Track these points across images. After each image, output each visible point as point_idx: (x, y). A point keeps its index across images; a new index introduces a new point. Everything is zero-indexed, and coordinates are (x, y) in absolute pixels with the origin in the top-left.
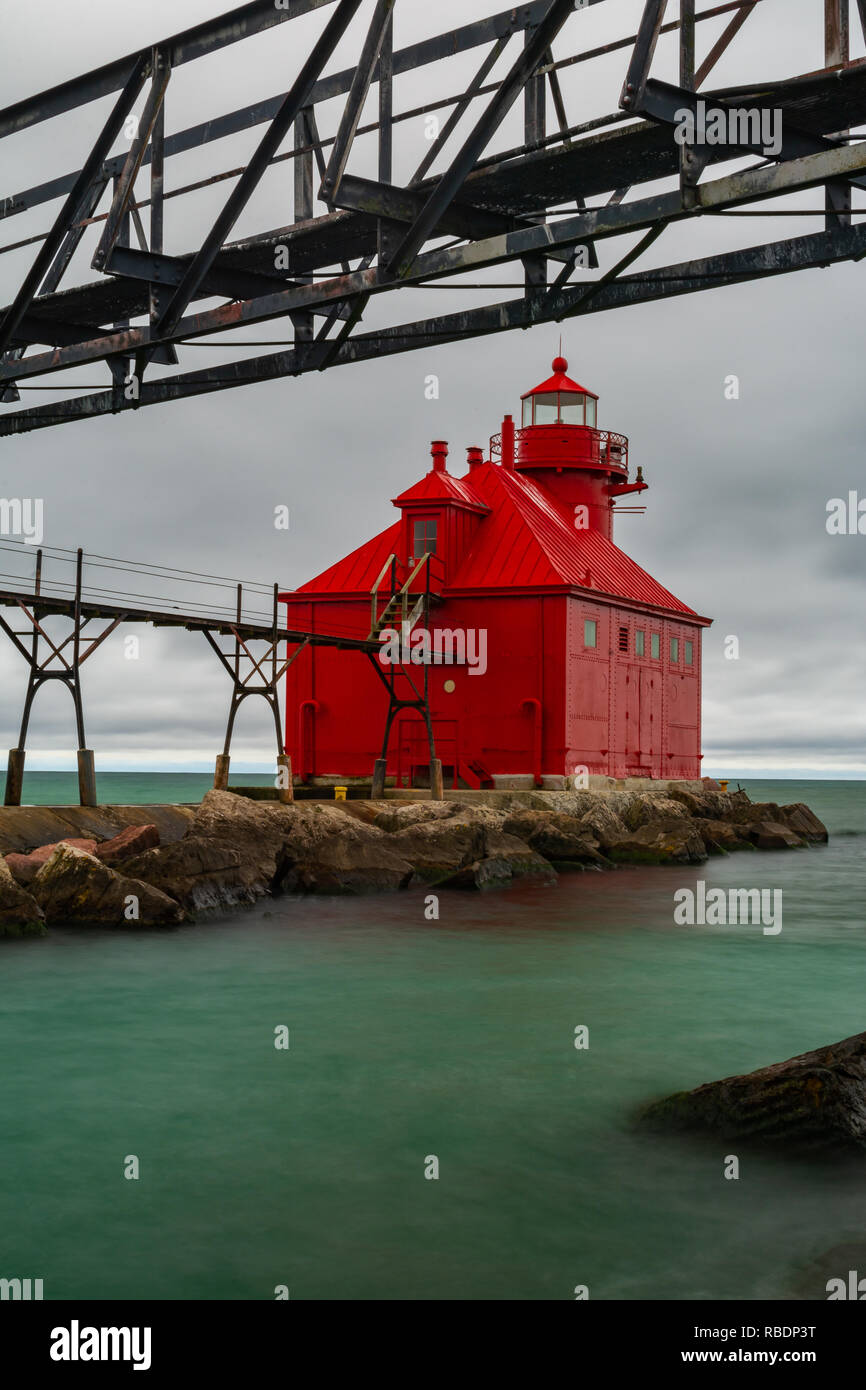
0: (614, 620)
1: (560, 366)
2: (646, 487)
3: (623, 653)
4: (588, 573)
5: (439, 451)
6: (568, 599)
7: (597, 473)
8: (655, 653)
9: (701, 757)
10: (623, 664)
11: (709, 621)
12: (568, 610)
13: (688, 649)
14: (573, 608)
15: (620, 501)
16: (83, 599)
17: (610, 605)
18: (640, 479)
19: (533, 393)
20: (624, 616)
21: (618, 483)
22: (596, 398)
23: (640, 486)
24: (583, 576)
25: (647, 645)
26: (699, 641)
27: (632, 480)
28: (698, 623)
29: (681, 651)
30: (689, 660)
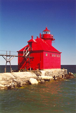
2: (55, 40)
5: (32, 37)
7: (50, 39)
8: (55, 56)
20: (51, 53)
27: (53, 39)
28: (60, 53)
29: (58, 56)
30: (59, 57)
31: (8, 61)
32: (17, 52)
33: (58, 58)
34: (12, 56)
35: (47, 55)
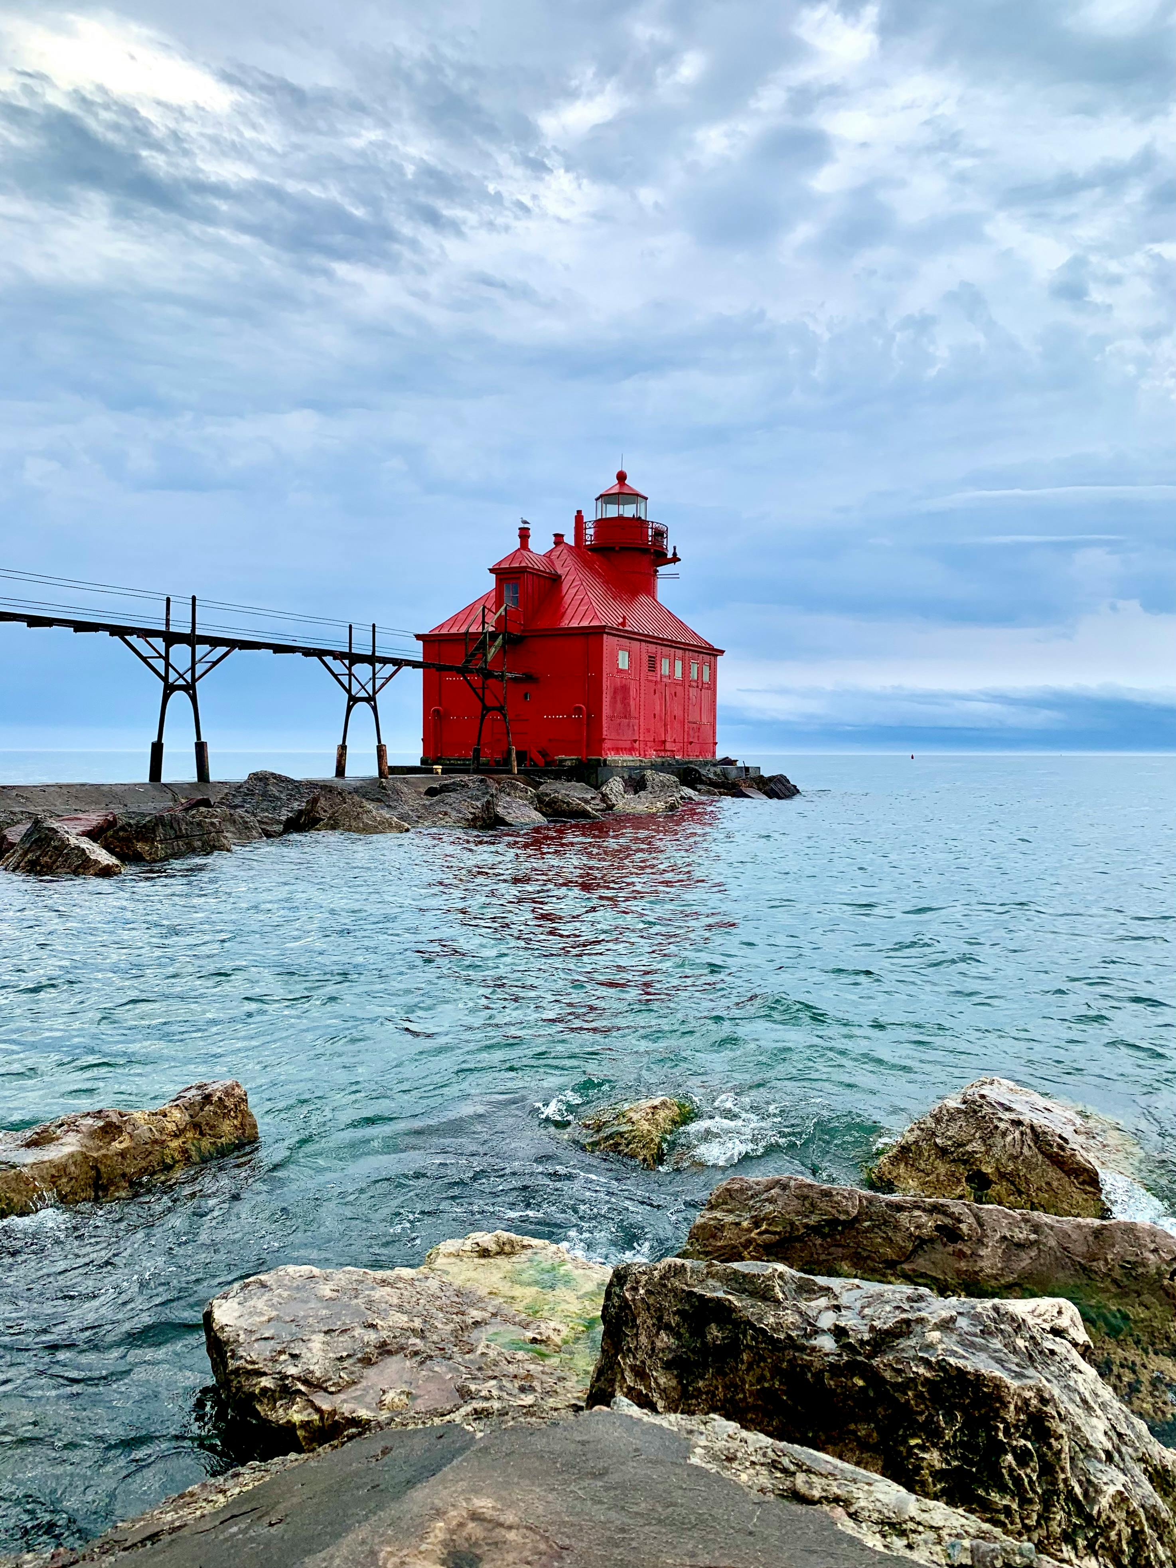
0: (644, 651)
1: (621, 477)
2: (679, 560)
3: (651, 673)
4: (624, 618)
5: (524, 534)
6: (605, 636)
7: (645, 551)
8: (678, 674)
9: (716, 744)
10: (651, 681)
11: (722, 652)
12: (605, 644)
13: (706, 670)
14: (608, 641)
15: (662, 570)
16: (198, 632)
17: (640, 640)
18: (675, 554)
19: (601, 496)
20: (652, 648)
21: (661, 557)
22: (646, 499)
23: (675, 559)
24: (621, 620)
25: (672, 666)
26: (715, 665)
27: (670, 556)
28: (714, 653)
29: (700, 672)
30: (706, 678)
31: (363, 694)
32: (418, 637)
33: (700, 685)
34: (385, 661)
35: (623, 661)
